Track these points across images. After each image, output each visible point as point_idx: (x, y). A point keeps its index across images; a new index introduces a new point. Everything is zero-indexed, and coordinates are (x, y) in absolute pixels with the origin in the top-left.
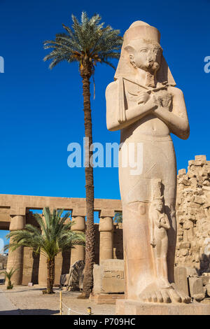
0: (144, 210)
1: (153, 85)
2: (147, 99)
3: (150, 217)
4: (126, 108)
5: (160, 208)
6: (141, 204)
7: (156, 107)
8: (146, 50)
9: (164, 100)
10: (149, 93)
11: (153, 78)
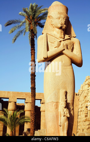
0: (56, 106)
1: (63, 37)
2: (59, 45)
3: (59, 111)
4: (48, 50)
5: (64, 106)
6: (55, 104)
7: (64, 50)
8: (59, 18)
9: (69, 45)
10: (60, 41)
11: (63, 33)
